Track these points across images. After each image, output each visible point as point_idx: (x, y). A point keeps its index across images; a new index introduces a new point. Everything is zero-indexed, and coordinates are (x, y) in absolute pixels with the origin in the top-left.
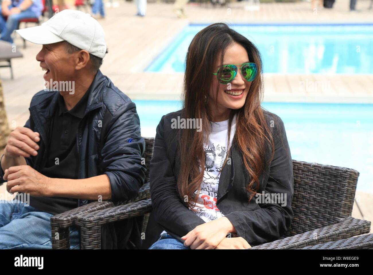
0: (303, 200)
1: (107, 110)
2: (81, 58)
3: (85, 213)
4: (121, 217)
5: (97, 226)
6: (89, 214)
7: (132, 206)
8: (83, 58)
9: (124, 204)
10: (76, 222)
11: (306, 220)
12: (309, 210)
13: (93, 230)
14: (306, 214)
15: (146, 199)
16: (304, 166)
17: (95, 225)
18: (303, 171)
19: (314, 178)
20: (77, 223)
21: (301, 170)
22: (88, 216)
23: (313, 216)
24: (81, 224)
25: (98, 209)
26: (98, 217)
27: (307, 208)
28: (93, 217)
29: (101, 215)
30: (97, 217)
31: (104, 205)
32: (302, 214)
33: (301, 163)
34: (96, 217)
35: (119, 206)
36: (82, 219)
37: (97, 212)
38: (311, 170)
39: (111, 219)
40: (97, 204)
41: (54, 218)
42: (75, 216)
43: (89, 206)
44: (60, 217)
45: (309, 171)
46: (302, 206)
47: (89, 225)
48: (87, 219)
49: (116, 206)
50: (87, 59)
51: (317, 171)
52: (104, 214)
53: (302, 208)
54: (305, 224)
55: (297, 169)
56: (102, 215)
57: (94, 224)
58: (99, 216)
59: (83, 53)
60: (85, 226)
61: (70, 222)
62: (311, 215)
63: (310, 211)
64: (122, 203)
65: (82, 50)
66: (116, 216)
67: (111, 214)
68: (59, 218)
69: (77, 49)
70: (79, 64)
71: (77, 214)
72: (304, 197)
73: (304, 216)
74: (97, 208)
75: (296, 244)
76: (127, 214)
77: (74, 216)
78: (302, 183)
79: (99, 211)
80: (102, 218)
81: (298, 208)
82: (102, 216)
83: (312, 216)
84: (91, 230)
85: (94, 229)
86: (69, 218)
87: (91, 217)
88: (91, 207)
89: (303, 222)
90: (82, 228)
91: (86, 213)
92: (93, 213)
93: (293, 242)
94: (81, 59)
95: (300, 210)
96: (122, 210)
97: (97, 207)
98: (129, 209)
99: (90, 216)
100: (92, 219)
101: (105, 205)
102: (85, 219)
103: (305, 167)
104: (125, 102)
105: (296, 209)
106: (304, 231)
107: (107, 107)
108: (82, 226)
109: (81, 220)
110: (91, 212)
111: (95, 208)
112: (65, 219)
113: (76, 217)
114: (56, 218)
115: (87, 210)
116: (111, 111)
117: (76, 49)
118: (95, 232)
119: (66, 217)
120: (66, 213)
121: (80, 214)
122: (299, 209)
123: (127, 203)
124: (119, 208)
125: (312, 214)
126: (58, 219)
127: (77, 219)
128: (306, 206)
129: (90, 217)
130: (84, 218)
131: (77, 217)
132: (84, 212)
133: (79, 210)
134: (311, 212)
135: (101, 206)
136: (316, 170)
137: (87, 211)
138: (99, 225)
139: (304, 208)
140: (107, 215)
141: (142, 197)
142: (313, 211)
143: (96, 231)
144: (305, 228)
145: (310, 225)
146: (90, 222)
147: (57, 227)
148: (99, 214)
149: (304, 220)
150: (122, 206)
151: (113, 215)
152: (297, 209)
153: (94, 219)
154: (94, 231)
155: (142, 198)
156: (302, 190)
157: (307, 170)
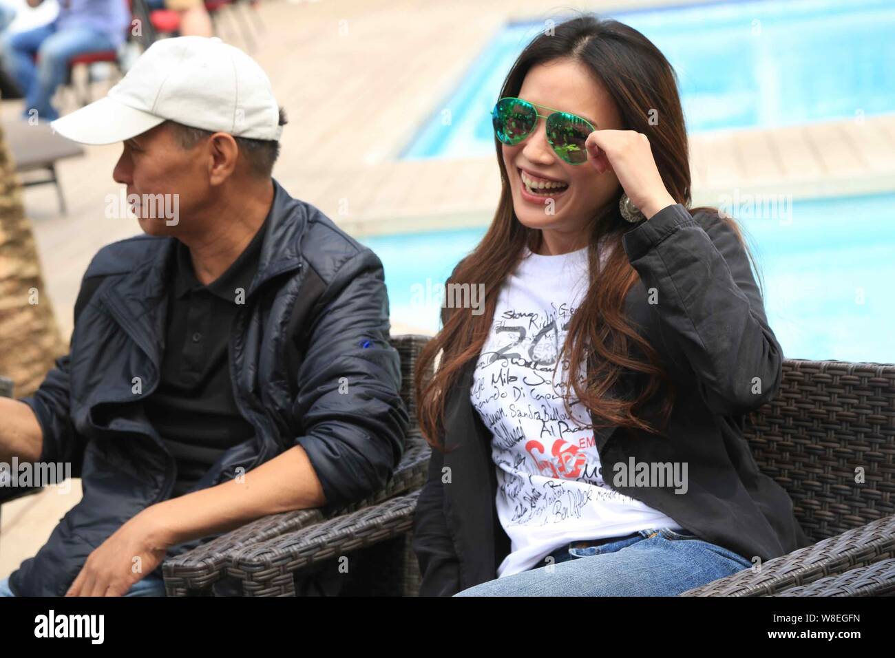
0: (809, 457)
1: (313, 271)
2: (218, 154)
3: (250, 544)
4: (344, 547)
5: (284, 573)
6: (262, 546)
7: (370, 515)
8: (221, 153)
9: (349, 512)
10: (230, 569)
11: (821, 510)
12: (827, 483)
13: (274, 586)
14: (819, 495)
15: (404, 493)
16: (803, 370)
17: (278, 572)
18: (800, 383)
19: (831, 401)
20: (232, 571)
21: (796, 383)
22: (258, 551)
23: (839, 497)
24: (243, 574)
25: (284, 531)
26: (284, 551)
27: (822, 480)
28: (270, 552)
29: (290, 546)
30: (281, 552)
31: (297, 520)
32: (809, 493)
33: (795, 363)
34: (278, 551)
35: (337, 519)
36: (244, 559)
37: (280, 538)
38: (823, 380)
39: (318, 553)
40: (279, 518)
41: (171, 565)
42: (224, 554)
43: (259, 526)
44: (187, 561)
45: (817, 382)
46: (807, 475)
47: (262, 574)
48: (255, 560)
49: (329, 519)
50: (231, 152)
51: (837, 380)
52: (298, 543)
53: (808, 480)
54: (820, 520)
55: (786, 379)
56: (295, 544)
57: (276, 571)
58: (287, 550)
59: (218, 140)
60: (252, 576)
61: (212, 572)
62: (832, 495)
63: (829, 486)
64: (344, 509)
65: (214, 133)
66: (330, 545)
67: (316, 540)
68: (185, 565)
69: (201, 132)
70: (215, 171)
71: (230, 550)
72: (809, 451)
73: (816, 500)
74: (279, 530)
75: (794, 575)
76: (357, 538)
77: (222, 555)
78: (802, 416)
79: (284, 535)
80: (295, 552)
81: (798, 479)
82: (295, 548)
83: (835, 498)
84: (269, 587)
85: (276, 583)
86: (210, 561)
87: (266, 553)
88: (264, 527)
89: (814, 514)
90: (246, 582)
91: (253, 543)
92: (272, 541)
93: (785, 572)
94: (219, 157)
95: (802, 484)
96: (344, 528)
97: (280, 527)
98: (362, 523)
99: (264, 550)
100: (268, 557)
101: (300, 520)
102: (250, 560)
103: (804, 373)
104: (356, 252)
105: (792, 483)
106: (819, 537)
107: (311, 265)
108: (245, 580)
109: (240, 563)
110: (264, 540)
111: (275, 530)
112: (200, 565)
113: (229, 556)
114: (176, 566)
115: (254, 536)
116: (322, 272)
117: (199, 135)
118: (280, 590)
119: (202, 560)
120: (200, 549)
121: (236, 548)
122: (800, 482)
123: (356, 509)
124: (335, 524)
125: (835, 492)
126: (182, 566)
127: (230, 561)
128: (817, 474)
129: (262, 554)
130: (249, 556)
131: (231, 557)
132: (247, 542)
133: (234, 538)
134: (831, 488)
135: (290, 522)
136: (835, 378)
137: (253, 540)
138: (289, 572)
139: (813, 480)
140: (308, 545)
141: (394, 488)
142: (837, 484)
143: (283, 587)
144: (821, 531)
145: (835, 521)
146: (265, 565)
147: (182, 587)
148: (286, 543)
149: (815, 510)
150: (343, 519)
151: (323, 542)
152: (796, 482)
153: (273, 557)
154: (277, 588)
155: (396, 492)
156: (803, 433)
157: (812, 379)
